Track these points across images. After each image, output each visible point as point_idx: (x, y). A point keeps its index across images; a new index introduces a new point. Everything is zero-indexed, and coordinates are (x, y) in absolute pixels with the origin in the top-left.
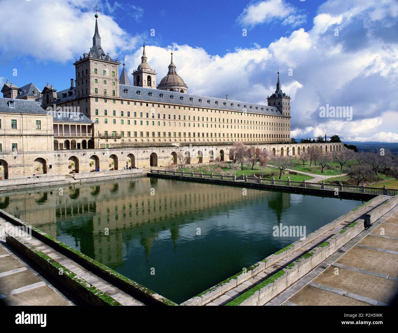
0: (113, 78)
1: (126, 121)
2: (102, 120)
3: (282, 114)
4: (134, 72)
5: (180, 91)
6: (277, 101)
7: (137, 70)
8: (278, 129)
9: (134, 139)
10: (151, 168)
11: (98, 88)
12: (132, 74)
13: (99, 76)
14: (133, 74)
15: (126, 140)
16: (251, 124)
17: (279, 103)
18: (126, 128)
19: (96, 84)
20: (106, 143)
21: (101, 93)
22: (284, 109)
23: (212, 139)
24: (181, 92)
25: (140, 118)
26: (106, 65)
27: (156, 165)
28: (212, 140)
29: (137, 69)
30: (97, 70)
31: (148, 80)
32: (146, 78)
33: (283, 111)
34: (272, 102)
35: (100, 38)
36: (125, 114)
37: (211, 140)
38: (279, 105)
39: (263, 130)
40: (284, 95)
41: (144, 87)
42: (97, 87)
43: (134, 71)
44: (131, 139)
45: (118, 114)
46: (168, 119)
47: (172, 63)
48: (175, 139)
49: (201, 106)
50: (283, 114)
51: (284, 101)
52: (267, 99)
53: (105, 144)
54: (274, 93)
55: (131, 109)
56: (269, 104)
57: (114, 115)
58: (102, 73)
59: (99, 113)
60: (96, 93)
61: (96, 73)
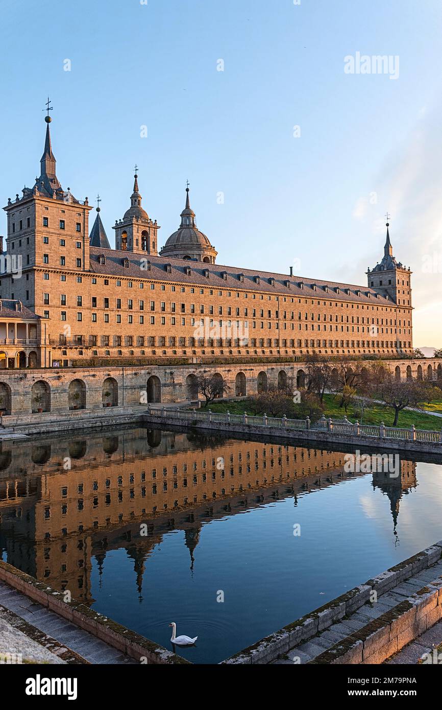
0: (78, 234)
1: (101, 315)
2: (55, 313)
3: (396, 303)
4: (116, 224)
5: (202, 260)
6: (386, 278)
7: (122, 221)
8: (389, 331)
9: (116, 350)
10: (149, 405)
11: (50, 253)
12: (113, 228)
13: (52, 231)
14: (115, 229)
15: (102, 351)
16: (337, 321)
17: (390, 281)
18: (100, 330)
19: (46, 246)
20: (63, 358)
21: (54, 263)
22: (399, 293)
23: (264, 350)
24: (204, 261)
25: (127, 310)
26: (66, 211)
27: (158, 401)
28: (263, 352)
29: (123, 219)
30: (49, 219)
31: (143, 239)
32: (140, 234)
33: (397, 296)
34: (376, 280)
35: (54, 160)
36: (100, 303)
37: (261, 353)
38: (390, 286)
39: (359, 333)
40: (399, 265)
41: (135, 251)
42: (47, 252)
43: (117, 221)
44: (110, 350)
45: (87, 302)
46: (181, 313)
47: (187, 206)
48: (193, 349)
49: (243, 287)
50: (398, 302)
51: (399, 276)
52: (366, 273)
53: (61, 360)
54: (379, 263)
55: (111, 294)
56: (371, 284)
57: (80, 304)
58: (57, 225)
59: (52, 301)
60: (46, 262)
61: (46, 225)
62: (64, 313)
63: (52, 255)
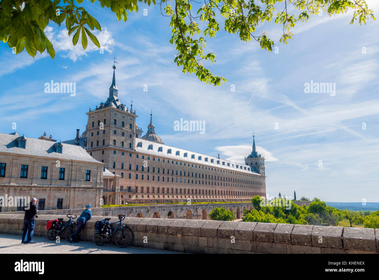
1: (140, 175)
6: (254, 162)
9: (146, 195)
13: (118, 127)
15: (140, 196)
17: (256, 163)
18: (139, 184)
19: (115, 135)
22: (261, 168)
23: (210, 196)
25: (152, 173)
26: (125, 117)
30: (117, 121)
34: (249, 162)
36: (140, 169)
38: (256, 165)
42: (115, 138)
44: (144, 195)
45: (133, 168)
46: (176, 175)
47: (151, 123)
48: (181, 195)
50: (260, 173)
56: (247, 164)
57: (130, 169)
58: (121, 124)
59: (117, 166)
60: (115, 144)
61: (115, 124)
62: (122, 174)
63: (118, 140)
